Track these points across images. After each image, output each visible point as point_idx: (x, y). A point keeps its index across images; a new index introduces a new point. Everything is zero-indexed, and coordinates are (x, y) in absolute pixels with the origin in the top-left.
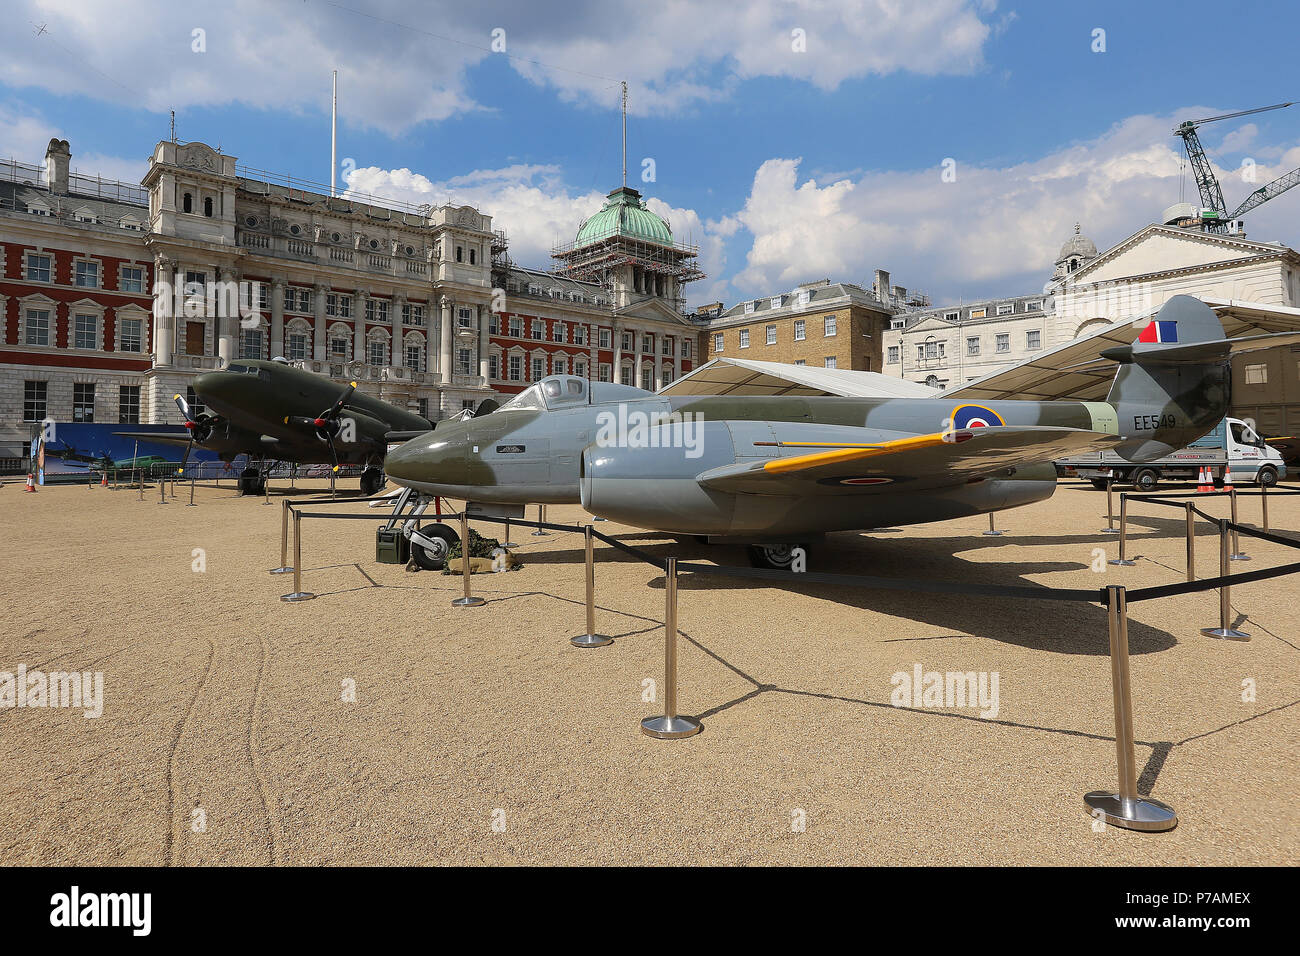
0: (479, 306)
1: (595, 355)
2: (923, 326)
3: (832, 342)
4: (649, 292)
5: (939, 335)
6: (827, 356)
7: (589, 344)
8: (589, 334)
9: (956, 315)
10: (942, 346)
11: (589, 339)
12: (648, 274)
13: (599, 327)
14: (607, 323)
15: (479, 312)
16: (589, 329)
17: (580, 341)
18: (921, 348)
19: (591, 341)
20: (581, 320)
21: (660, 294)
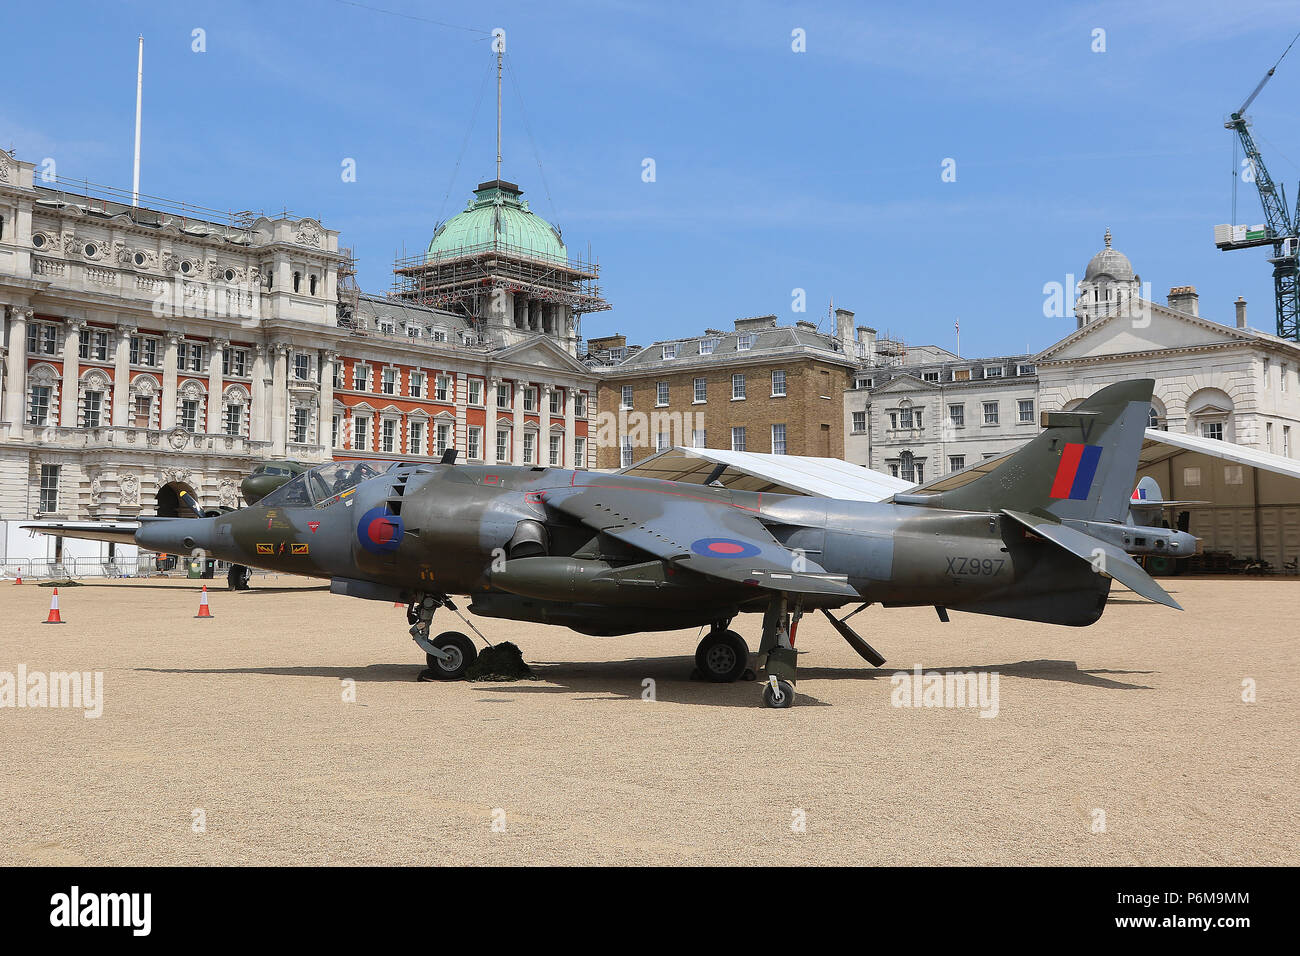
0: (321, 352)
1: (461, 415)
2: (897, 387)
3: (780, 404)
4: (534, 327)
5: (917, 400)
6: (776, 422)
7: (454, 400)
8: (455, 386)
9: (936, 374)
10: (919, 414)
11: (454, 393)
12: (533, 304)
13: (469, 376)
14: (478, 371)
15: (320, 358)
16: (455, 379)
17: (442, 395)
18: (894, 416)
19: (458, 395)
20: (445, 367)
21: (548, 330)
